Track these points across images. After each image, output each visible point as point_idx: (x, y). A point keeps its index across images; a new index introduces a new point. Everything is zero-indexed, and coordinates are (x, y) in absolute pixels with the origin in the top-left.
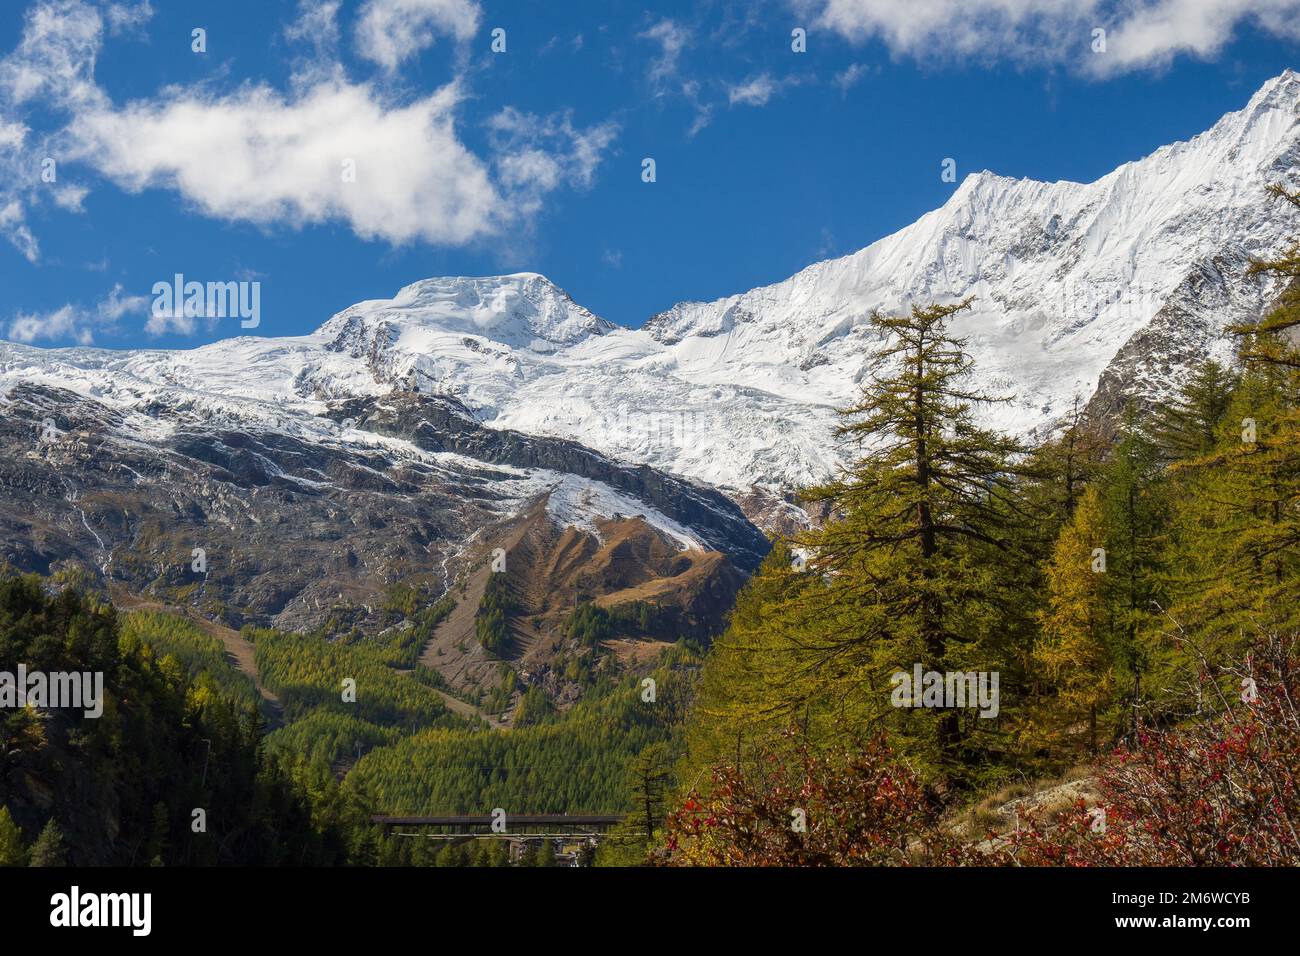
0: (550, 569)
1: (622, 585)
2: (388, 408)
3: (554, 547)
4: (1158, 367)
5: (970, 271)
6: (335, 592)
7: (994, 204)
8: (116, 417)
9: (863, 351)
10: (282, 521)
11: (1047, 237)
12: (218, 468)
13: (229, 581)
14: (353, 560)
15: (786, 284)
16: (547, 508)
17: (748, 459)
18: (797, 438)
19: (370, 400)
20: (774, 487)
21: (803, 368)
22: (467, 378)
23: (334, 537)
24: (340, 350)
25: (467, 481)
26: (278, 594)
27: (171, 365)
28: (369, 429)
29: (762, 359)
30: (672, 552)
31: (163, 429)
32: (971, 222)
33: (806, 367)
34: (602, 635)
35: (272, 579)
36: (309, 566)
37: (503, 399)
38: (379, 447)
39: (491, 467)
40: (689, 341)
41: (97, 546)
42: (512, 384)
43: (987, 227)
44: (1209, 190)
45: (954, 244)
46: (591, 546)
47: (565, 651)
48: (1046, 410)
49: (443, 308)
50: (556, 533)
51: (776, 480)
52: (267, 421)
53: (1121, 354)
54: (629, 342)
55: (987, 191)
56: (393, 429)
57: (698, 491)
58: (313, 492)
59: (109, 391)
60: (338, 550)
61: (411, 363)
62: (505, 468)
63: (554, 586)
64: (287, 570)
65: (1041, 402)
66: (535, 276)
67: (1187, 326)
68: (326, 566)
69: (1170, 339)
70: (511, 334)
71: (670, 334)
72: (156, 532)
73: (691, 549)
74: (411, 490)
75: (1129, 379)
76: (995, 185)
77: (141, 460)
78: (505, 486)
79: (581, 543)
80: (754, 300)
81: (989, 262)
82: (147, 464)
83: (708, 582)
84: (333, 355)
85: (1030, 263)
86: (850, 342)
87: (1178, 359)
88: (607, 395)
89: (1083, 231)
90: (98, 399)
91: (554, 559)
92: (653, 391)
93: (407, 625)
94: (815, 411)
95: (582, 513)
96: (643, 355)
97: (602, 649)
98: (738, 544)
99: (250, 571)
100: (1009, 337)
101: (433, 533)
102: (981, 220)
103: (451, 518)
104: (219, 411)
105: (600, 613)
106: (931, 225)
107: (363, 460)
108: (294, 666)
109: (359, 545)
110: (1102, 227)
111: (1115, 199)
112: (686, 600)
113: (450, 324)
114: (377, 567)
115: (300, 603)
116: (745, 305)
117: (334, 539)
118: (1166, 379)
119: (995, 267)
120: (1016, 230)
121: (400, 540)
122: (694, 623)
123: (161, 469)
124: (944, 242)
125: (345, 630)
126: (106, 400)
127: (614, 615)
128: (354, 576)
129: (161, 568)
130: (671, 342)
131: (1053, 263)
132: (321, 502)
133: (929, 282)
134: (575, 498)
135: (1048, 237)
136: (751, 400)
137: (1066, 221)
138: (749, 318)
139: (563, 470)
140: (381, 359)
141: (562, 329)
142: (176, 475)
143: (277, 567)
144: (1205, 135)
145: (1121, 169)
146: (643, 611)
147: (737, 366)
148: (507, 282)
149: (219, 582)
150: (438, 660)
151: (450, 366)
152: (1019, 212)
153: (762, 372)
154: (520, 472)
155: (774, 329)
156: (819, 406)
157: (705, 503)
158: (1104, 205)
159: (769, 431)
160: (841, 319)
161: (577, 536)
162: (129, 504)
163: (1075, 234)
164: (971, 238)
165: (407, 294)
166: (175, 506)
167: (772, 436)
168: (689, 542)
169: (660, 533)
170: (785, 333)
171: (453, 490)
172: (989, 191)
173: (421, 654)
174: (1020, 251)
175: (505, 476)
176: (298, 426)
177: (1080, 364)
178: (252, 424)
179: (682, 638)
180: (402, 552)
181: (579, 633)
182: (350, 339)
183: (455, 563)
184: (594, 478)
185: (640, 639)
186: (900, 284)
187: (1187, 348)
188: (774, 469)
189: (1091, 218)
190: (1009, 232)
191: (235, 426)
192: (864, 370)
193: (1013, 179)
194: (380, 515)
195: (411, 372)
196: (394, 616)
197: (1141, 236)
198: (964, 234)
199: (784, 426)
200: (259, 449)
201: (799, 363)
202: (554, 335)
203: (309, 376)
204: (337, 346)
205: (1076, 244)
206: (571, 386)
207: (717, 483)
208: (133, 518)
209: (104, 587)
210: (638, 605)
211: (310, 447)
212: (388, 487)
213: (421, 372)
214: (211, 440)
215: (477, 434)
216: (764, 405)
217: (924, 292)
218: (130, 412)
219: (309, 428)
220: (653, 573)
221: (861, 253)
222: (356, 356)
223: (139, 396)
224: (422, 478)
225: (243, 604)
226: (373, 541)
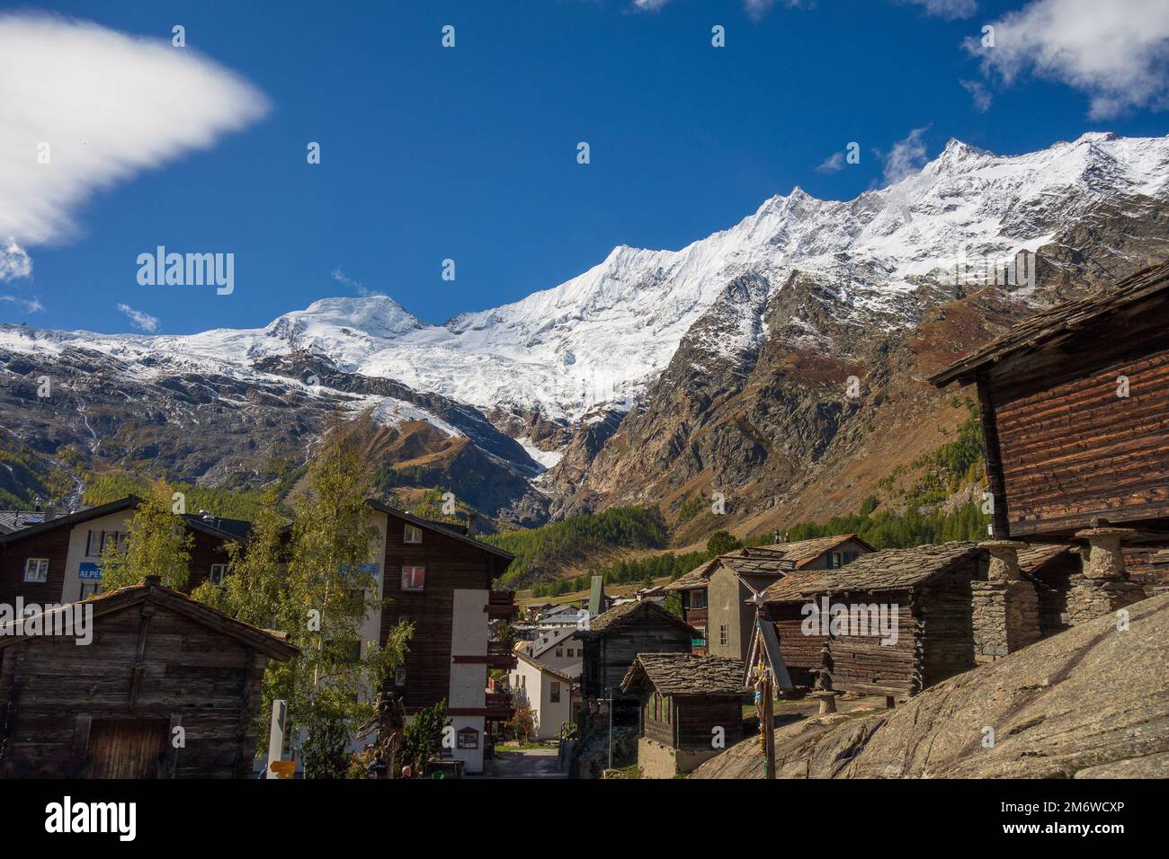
0: (369, 449)
1: (411, 457)
2: (288, 362)
3: (373, 436)
4: (712, 333)
5: (616, 296)
6: (237, 463)
7: (629, 262)
8: (124, 366)
9: (560, 337)
10: (213, 422)
11: (656, 279)
12: (179, 393)
13: (173, 458)
14: (252, 445)
15: (521, 303)
16: (372, 415)
17: (494, 391)
18: (520, 381)
19: (278, 357)
20: (507, 406)
21: (528, 346)
22: (342, 350)
23: (243, 431)
24: (275, 336)
25: (329, 401)
26: (203, 464)
27: (177, 343)
28: (277, 374)
29: (507, 342)
30: (442, 439)
31: (153, 373)
32: (617, 271)
33: (529, 345)
34: (392, 485)
35: (200, 456)
36: (225, 448)
37: (361, 361)
38: (279, 382)
39: (344, 394)
40: (467, 333)
41: (92, 437)
42: (368, 353)
43: (625, 274)
44: (738, 254)
45: (608, 282)
46: (395, 434)
47: (369, 495)
48: (654, 365)
49: (333, 314)
50: (375, 428)
51: (509, 403)
52: (213, 368)
53: (692, 328)
54: (436, 333)
55: (625, 255)
56: (290, 374)
57: (461, 406)
58: (237, 408)
59: (122, 352)
60: (244, 439)
61: (312, 340)
62: (351, 395)
63: (370, 458)
64: (210, 450)
65: (651, 361)
66: (385, 297)
67: (727, 312)
68: (235, 449)
69: (718, 318)
70: (371, 328)
71: (458, 329)
72: (132, 428)
73: (454, 437)
74: (294, 406)
75: (696, 340)
76: (630, 252)
77: (131, 389)
78: (349, 404)
79: (388, 434)
80: (504, 310)
81: (626, 291)
82: (136, 390)
83: (460, 455)
84: (271, 338)
85: (647, 292)
86: (553, 332)
87: (722, 329)
88: (419, 359)
89: (674, 275)
90: (115, 356)
91: (372, 443)
92: (445, 357)
93: (278, 481)
94: (532, 367)
95: (393, 418)
96: (444, 340)
97: (390, 493)
98: (483, 436)
99: (188, 451)
100: (636, 329)
101: (304, 430)
102: (622, 270)
103: (316, 421)
104: (186, 362)
105: (394, 472)
106: (596, 272)
107: (269, 390)
108: (195, 505)
109: (257, 437)
110: (684, 274)
111: (691, 259)
112: (446, 465)
113: (336, 322)
114: (266, 449)
115: (217, 469)
116: (499, 314)
117: (243, 433)
118: (716, 340)
119: (629, 294)
120: (640, 275)
121: (283, 433)
122: (449, 478)
123: (143, 394)
124: (603, 281)
125: (240, 485)
126: (120, 357)
127: (400, 473)
128: (252, 454)
129: (130, 449)
130: (459, 333)
131: (658, 292)
132: (239, 413)
133: (595, 301)
134: (389, 410)
135: (658, 278)
136: (498, 362)
137: (665, 270)
138: (501, 321)
139: (385, 395)
140: (296, 340)
141: (398, 327)
142: (152, 397)
143: (204, 449)
144: (736, 227)
145: (693, 244)
146: (418, 471)
147: (493, 345)
148: (370, 301)
149: (166, 458)
150: (292, 502)
151: (333, 343)
152: (642, 266)
153: (506, 348)
154: (361, 396)
155: (513, 326)
156: (533, 365)
157: (465, 412)
158: (684, 262)
159: (506, 377)
160: (549, 320)
161: (387, 429)
162: (117, 413)
163: (670, 277)
164: (617, 279)
165: (314, 307)
166: (147, 415)
167: (508, 379)
168: (453, 433)
169: (436, 428)
170: (520, 328)
171: (320, 406)
172: (626, 255)
173: (284, 498)
174: (642, 286)
175: (352, 399)
176: (232, 371)
177: (672, 342)
178: (203, 369)
179: (437, 486)
180: (283, 439)
181: (377, 484)
182: (281, 330)
183: (314, 446)
184: (403, 399)
185: (414, 487)
186: (580, 303)
187: (727, 324)
188: (507, 397)
189: (678, 269)
190: (636, 277)
191: (194, 370)
192: (559, 346)
193: (639, 250)
194: (273, 420)
195: (310, 346)
196: (271, 476)
197: (703, 278)
198: (614, 277)
199: (514, 374)
200: (208, 383)
201: (527, 343)
202: (395, 329)
203: (255, 349)
204: (274, 334)
205: (670, 282)
206: (400, 354)
207: (476, 404)
208: (119, 421)
209: (90, 460)
210: (416, 468)
211: (238, 382)
212: (281, 404)
213: (316, 346)
214: (178, 378)
215: (338, 375)
216: (505, 364)
217: (592, 307)
218: (133, 363)
219: (239, 372)
220: (429, 450)
221: (559, 288)
222: (282, 339)
223: (140, 354)
224: (303, 399)
225: (180, 470)
226: (266, 433)
